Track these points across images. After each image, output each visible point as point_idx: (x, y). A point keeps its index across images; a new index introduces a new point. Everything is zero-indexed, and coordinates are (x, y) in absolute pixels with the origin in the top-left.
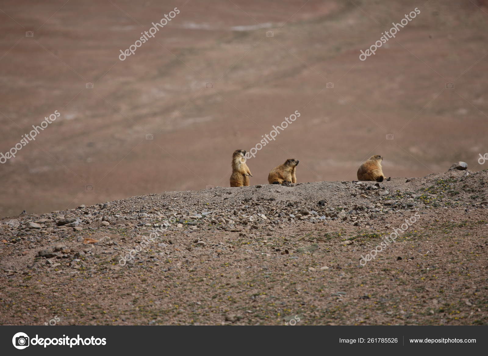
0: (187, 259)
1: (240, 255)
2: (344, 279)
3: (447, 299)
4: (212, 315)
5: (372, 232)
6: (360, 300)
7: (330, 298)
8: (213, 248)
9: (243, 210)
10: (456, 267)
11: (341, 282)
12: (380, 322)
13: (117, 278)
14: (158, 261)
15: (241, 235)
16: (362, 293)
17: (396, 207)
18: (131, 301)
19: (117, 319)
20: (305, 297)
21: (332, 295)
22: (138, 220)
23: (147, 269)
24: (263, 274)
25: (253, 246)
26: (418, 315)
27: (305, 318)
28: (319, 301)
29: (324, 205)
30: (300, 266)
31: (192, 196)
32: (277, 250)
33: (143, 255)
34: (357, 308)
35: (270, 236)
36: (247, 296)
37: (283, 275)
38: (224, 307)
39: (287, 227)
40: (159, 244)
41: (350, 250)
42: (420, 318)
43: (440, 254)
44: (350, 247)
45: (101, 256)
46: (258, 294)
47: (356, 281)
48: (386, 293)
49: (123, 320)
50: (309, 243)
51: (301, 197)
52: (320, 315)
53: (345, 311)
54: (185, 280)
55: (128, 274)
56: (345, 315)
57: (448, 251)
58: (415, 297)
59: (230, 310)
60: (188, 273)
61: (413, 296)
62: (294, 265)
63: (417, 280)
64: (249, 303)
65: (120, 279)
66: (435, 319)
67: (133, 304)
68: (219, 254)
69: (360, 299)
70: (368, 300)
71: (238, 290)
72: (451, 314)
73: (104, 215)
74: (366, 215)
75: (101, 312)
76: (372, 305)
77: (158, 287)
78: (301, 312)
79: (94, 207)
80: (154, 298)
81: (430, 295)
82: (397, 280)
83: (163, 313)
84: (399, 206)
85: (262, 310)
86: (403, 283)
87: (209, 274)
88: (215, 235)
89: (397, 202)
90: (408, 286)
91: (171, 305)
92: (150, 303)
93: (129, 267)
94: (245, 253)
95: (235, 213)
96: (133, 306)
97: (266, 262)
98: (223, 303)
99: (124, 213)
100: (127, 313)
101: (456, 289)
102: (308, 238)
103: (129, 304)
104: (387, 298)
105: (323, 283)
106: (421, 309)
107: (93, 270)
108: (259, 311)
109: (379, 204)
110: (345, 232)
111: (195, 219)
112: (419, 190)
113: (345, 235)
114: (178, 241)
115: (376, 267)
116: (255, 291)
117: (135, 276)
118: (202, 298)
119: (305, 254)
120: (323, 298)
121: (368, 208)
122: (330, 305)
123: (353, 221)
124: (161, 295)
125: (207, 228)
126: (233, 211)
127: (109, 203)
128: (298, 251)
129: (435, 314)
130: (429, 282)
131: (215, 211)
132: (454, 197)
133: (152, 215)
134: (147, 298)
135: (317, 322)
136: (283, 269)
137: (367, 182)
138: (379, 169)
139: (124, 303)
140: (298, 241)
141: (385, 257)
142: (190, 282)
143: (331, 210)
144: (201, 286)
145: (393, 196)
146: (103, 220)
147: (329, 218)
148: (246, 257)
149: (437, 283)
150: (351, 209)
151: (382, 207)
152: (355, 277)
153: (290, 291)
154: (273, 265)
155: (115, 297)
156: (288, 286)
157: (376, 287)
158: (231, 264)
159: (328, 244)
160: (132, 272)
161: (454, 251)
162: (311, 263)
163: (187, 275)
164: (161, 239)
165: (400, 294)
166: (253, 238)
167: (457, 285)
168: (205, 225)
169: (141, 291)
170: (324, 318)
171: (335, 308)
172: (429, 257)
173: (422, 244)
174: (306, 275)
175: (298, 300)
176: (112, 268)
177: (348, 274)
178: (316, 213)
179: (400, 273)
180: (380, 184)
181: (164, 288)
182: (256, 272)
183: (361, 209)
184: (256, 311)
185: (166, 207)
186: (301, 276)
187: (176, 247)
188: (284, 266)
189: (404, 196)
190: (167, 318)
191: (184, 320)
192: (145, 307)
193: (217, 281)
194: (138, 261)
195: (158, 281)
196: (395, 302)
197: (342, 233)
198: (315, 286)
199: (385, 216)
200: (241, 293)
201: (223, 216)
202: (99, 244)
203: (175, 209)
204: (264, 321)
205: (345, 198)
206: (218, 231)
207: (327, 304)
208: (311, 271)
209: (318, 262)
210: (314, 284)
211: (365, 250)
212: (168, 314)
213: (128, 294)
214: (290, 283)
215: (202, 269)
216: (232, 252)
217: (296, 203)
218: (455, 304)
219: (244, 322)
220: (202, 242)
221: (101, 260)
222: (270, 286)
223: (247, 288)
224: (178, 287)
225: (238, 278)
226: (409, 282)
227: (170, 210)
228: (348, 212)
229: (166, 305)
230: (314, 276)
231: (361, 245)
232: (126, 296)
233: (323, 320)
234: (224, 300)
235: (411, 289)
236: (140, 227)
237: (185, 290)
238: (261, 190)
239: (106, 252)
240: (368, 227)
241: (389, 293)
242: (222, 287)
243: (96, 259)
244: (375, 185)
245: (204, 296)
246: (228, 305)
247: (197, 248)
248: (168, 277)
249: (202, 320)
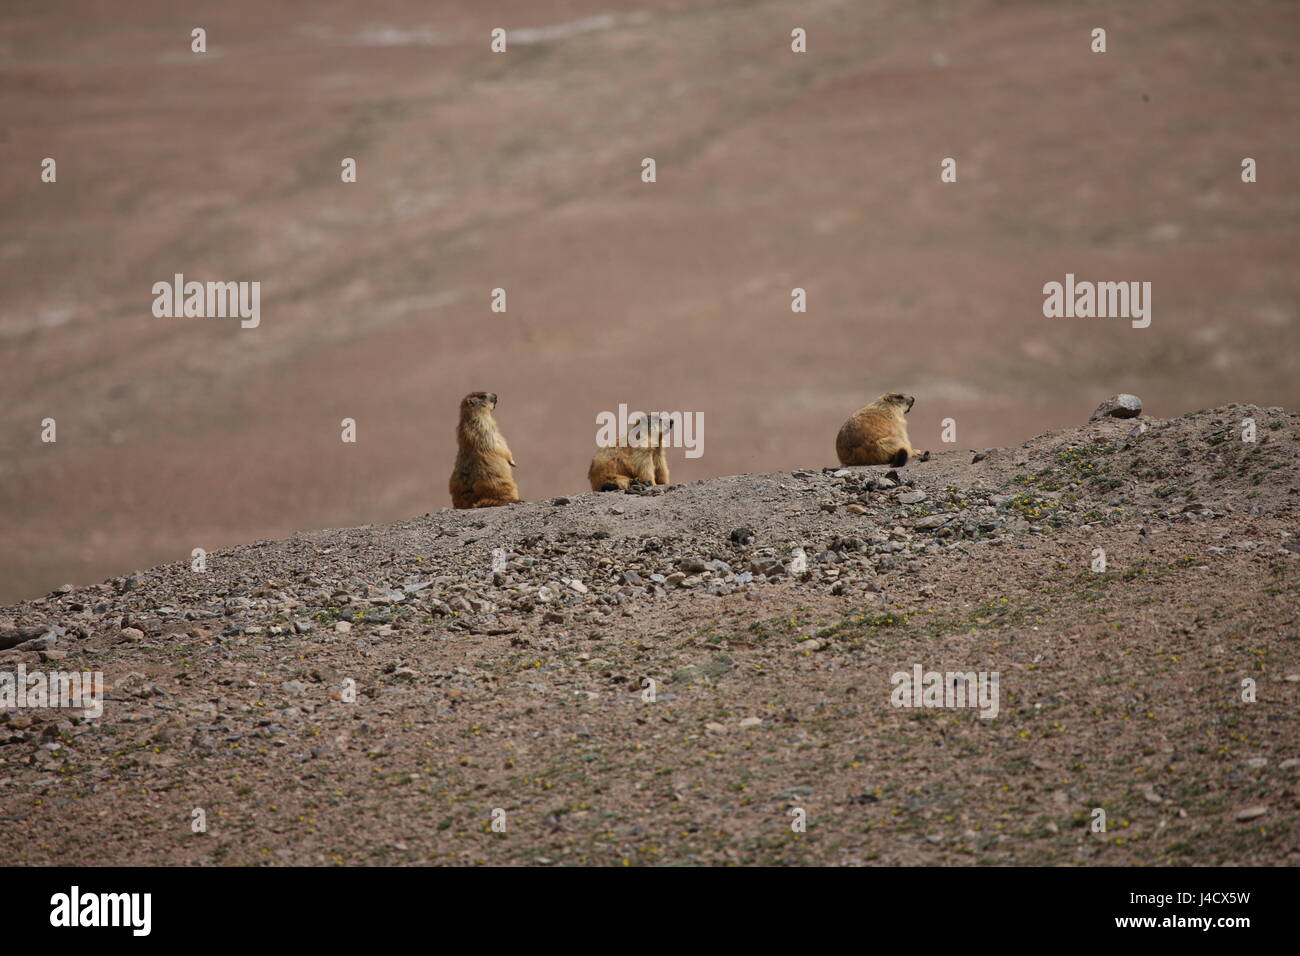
0: (363, 722)
1: (512, 702)
2: (804, 752)
3: (1092, 787)
5: (882, 610)
6: (852, 807)
7: (769, 808)
8: (438, 686)
9: (520, 571)
10: (1115, 696)
11: (797, 759)
13: (166, 790)
14: (284, 733)
15: (515, 642)
16: (857, 787)
17: (947, 535)
18: (209, 854)
20: (698, 808)
21: (774, 799)
22: (224, 619)
23: (253, 757)
24: (577, 751)
25: (550, 673)
26: (1015, 840)
28: (738, 817)
29: (745, 542)
30: (682, 720)
31: (375, 541)
32: (617, 680)
33: (240, 719)
34: (844, 830)
35: (599, 639)
36: (537, 817)
37: (633, 750)
38: (471, 853)
39: (645, 610)
40: (285, 683)
41: (822, 666)
42: (1018, 846)
43: (1072, 662)
44: (820, 657)
45: (120, 729)
46: (565, 808)
47: (838, 755)
48: (924, 783)
50: (706, 652)
51: (681, 524)
52: (741, 858)
53: (810, 841)
54: (360, 784)
55: (199, 776)
56: (810, 853)
57: (1093, 653)
58: (1005, 788)
60: (366, 762)
61: (998, 785)
62: (665, 720)
63: (1010, 739)
64: (541, 836)
65: (175, 792)
66: (1062, 846)
68: (454, 702)
69: (852, 803)
70: (873, 804)
71: (509, 802)
72: (1104, 831)
73: (128, 610)
74: (865, 562)
76: (884, 818)
77: (284, 808)
78: (688, 851)
79: (97, 588)
80: (274, 839)
81: (1047, 781)
82: (952, 743)
84: (957, 530)
85: (578, 854)
86: (971, 750)
87: (428, 761)
88: (444, 647)
89: (951, 520)
90: (983, 760)
91: (321, 858)
92: (262, 856)
93: (202, 757)
94: (528, 695)
95: (497, 582)
97: (587, 716)
98: (470, 841)
99: (185, 600)
101: (1116, 758)
102: (705, 639)
104: (925, 797)
105: (748, 766)
106: (1022, 820)
107: (98, 772)
108: (569, 857)
109: (899, 530)
110: (808, 616)
111: (386, 604)
112: (1009, 482)
113: (807, 624)
114: (339, 672)
115: (895, 710)
116: (559, 802)
117: (217, 781)
118: (409, 831)
119: (697, 685)
120: (747, 809)
121: (869, 542)
122: (769, 828)
123: (830, 583)
124: (292, 829)
125: (421, 630)
126: (491, 576)
127: (139, 574)
128: (675, 678)
129: (1060, 833)
130: (1043, 742)
131: (441, 579)
132: (1107, 495)
133: (264, 602)
134: (253, 841)
136: (633, 733)
137: (863, 470)
138: (899, 433)
140: (678, 648)
142: (373, 787)
143: (765, 555)
144: (406, 796)
145: (939, 505)
146: (125, 624)
147: (762, 577)
148: (529, 705)
149: (1065, 746)
150: (822, 547)
151: (909, 537)
152: (835, 742)
153: (654, 795)
154: (606, 722)
155: (163, 843)
156: (649, 781)
157: (895, 766)
158: (490, 727)
159: (759, 652)
160: (210, 769)
161: (1111, 651)
162: (712, 709)
163: (365, 767)
164: (291, 669)
165: (961, 782)
166: (550, 648)
167: (1118, 747)
168: (415, 620)
169: (237, 823)
171: (783, 833)
172: (1040, 672)
173: (1021, 636)
174: (699, 746)
175: (679, 818)
176: (153, 762)
177: (816, 736)
178: (725, 566)
179: (961, 724)
180: (901, 472)
181: (302, 811)
182: (558, 746)
183: (851, 546)
184: (562, 857)
185: (303, 577)
186: (685, 748)
187: (334, 690)
188: (636, 724)
189: (969, 503)
193: (452, 780)
194: (227, 736)
195: (285, 789)
196: (948, 806)
197: (798, 618)
198: (725, 775)
199: (918, 563)
200: (518, 808)
201: (463, 592)
202: (112, 697)
203: (328, 581)
205: (805, 519)
206: (452, 636)
207: (759, 825)
208: (714, 733)
209: (731, 707)
210: (721, 771)
211: (864, 663)
213: (199, 835)
214: (654, 772)
215: (407, 747)
216: (492, 695)
217: (667, 541)
218: (1117, 801)
220: (406, 670)
221: (119, 741)
222: (599, 784)
223: (535, 795)
224: (341, 805)
225: (508, 766)
226: (987, 746)
227: (315, 585)
228: (813, 557)
229: (307, 858)
230: (722, 748)
231: (851, 650)
232: (195, 839)
234: (470, 832)
235: (992, 767)
236: (231, 638)
237: (361, 812)
238: (568, 512)
239: (133, 716)
240: (870, 596)
241: (931, 782)
242: (465, 795)
243: (107, 738)
244: (887, 476)
245: (414, 825)
246: (483, 847)
247: (391, 688)
248: (311, 777)
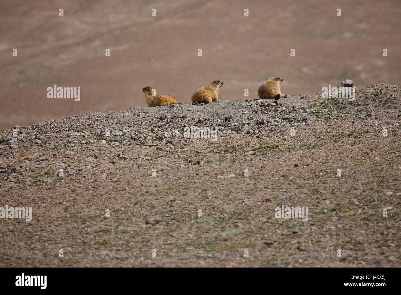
0: (111, 171)
1: (157, 167)
2: (248, 185)
3: (338, 199)
4: (135, 220)
5: (272, 143)
6: (263, 203)
7: (237, 202)
8: (134, 161)
9: (159, 127)
10: (345, 172)
11: (246, 187)
12: (281, 221)
13: (49, 189)
14: (86, 173)
15: (157, 149)
16: (265, 196)
17: (292, 121)
18: (63, 209)
19: (51, 225)
20: (215, 201)
21: (239, 199)
22: (67, 138)
23: (76, 180)
24: (178, 182)
25: (168, 159)
26: (314, 214)
27: (215, 220)
28: (227, 204)
29: (229, 121)
30: (210, 174)
31: (114, 116)
32: (190, 162)
33: (72, 169)
34: (260, 210)
35: (183, 149)
36: (165, 202)
37: (195, 183)
38: (145, 212)
39: (198, 141)
40: (86, 158)
41: (254, 160)
42: (315, 216)
43: (331, 161)
44: (253, 157)
45: (35, 170)
46: (174, 200)
47: (259, 186)
48: (285, 196)
49: (56, 226)
50: (217, 154)
51: (210, 115)
52: (228, 217)
53: (250, 213)
54: (110, 190)
55: (59, 185)
56: (250, 216)
57: (338, 158)
58: (311, 199)
59: (150, 215)
60: (112, 183)
61: (308, 197)
62: (205, 174)
63: (312, 184)
64: (166, 208)
65: (52, 190)
66: (328, 217)
67: (64, 212)
68: (139, 166)
69: (263, 201)
70: (269, 202)
71: (156, 197)
72: (341, 212)
73: (36, 134)
74: (267, 128)
75: (36, 219)
76: (273, 206)
77: (86, 196)
78: (212, 214)
79: (27, 127)
80: (83, 206)
81: (324, 197)
82: (294, 184)
83: (91, 219)
84: (295, 120)
85: (178, 214)
86: (300, 187)
87: (131, 184)
88: (135, 149)
89: (293, 116)
90: (304, 190)
91: (98, 212)
92: (79, 210)
93: (60, 180)
94: (162, 165)
95: (152, 130)
96: (65, 213)
97: (180, 172)
98: (144, 209)
99: (54, 132)
100: (59, 219)
101: (345, 190)
102: (216, 150)
103: (61, 212)
104: (286, 200)
105: (231, 189)
106: (316, 208)
107: (28, 183)
108: (175, 214)
109: (277, 119)
110: (249, 144)
111: (117, 136)
112: (311, 106)
113: (248, 147)
114: (103, 155)
115: (276, 174)
116: (172, 198)
117: (65, 187)
118: (125, 205)
119: (214, 164)
120: (230, 202)
121: (268, 122)
122: (237, 208)
123: (255, 134)
124: (88, 203)
125: (128, 144)
126: (150, 128)
127: (40, 123)
128: (208, 162)
129: (328, 213)
130: (323, 185)
131: (135, 128)
132: (342, 110)
133: (79, 133)
134: (77, 206)
135: (226, 222)
136: (195, 177)
137: (266, 100)
138: (278, 89)
139: (57, 211)
140: (208, 153)
141: (283, 165)
142: (114, 191)
143: (236, 125)
144: (124, 194)
145: (290, 112)
146: (36, 138)
147: (234, 132)
148: (162, 168)
149: (329, 186)
150: (253, 123)
151: (280, 121)
152: (258, 183)
153: (202, 197)
154: (186, 174)
155: (48, 205)
156: (200, 192)
157: (276, 191)
158: (150, 174)
159: (234, 154)
160: (63, 183)
161: (344, 158)
162: (219, 171)
163: (112, 185)
164: (88, 154)
165: (297, 196)
166: (168, 151)
167: (346, 187)
168: (126, 141)
169: (72, 200)
170: (232, 219)
171: (241, 210)
172: (322, 163)
173: (316, 152)
174: (216, 182)
175: (209, 204)
176: (45, 180)
177: (252, 181)
178: (223, 128)
179: (297, 178)
180: (278, 101)
181: (92, 197)
182: (172, 181)
183: (262, 123)
184: (173, 214)
185: (91, 126)
186: (211, 183)
187: (101, 161)
188: (196, 175)
189: (299, 112)
190: (95, 223)
191: (110, 224)
192: (75, 213)
193: (138, 190)
194: (68, 174)
195: (86, 190)
196: (293, 204)
197: (246, 145)
198: (224, 192)
199: (283, 129)
200: (159, 199)
201: (142, 133)
202: (33, 160)
203: (99, 128)
204: (180, 223)
205: (248, 114)
206: (138, 146)
207: (234, 207)
208: (220, 179)
209: (225, 171)
210: (222, 190)
211: (266, 159)
212: (96, 219)
213: (60, 203)
214: (201, 190)
215: (124, 179)
216: (151, 164)
217: (205, 120)
218: (345, 204)
219: (162, 224)
220: (123, 156)
221: (35, 174)
222: (184, 193)
223: (164, 195)
224: (104, 196)
225: (156, 186)
226: (305, 185)
227: (95, 129)
228: (250, 126)
229: (93, 211)
230: (223, 183)
231: (262, 155)
232: (58, 204)
233: (231, 221)
234: (144, 206)
235: (307, 192)
236: (69, 144)
237: (110, 198)
238: (174, 110)
239: (39, 166)
240: (268, 139)
241: (288, 196)
242: (142, 194)
243: (31, 173)
244: (274, 102)
245: (127, 203)
246: (148, 211)
247: (119, 161)
248: (95, 187)
249: (126, 224)
